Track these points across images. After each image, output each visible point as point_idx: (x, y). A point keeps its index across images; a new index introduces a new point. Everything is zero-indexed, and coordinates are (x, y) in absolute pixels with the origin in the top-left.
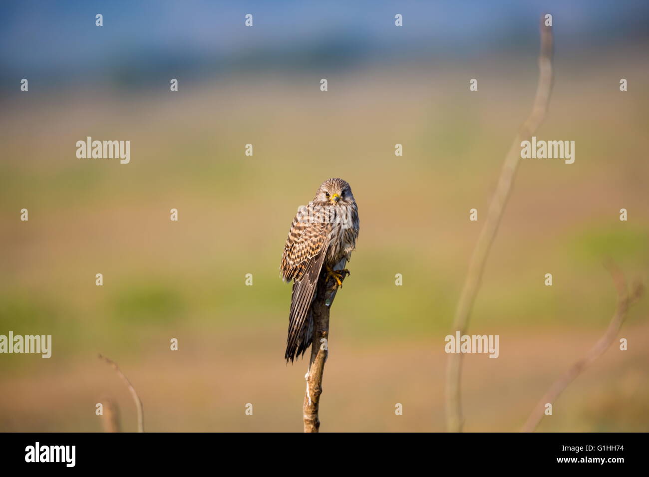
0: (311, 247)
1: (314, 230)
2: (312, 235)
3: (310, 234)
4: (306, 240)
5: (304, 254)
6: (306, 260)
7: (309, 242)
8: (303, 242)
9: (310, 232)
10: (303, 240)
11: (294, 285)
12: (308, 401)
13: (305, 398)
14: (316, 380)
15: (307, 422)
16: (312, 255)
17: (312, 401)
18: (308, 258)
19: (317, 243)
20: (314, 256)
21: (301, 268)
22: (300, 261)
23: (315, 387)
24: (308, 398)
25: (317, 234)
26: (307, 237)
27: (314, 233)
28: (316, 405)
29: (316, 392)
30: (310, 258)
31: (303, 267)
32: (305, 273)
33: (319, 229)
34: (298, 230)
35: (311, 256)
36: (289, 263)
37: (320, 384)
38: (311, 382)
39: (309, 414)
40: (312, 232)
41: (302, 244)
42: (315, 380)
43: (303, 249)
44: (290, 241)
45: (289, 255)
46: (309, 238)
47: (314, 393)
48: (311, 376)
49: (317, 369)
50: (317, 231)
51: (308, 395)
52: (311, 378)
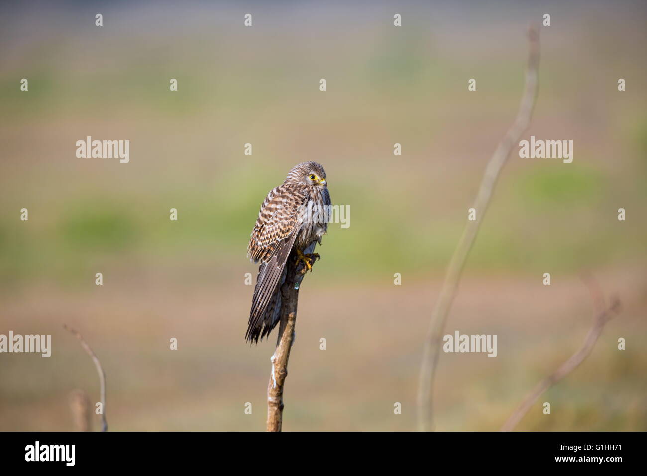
0: (281, 229)
1: (285, 212)
2: (282, 217)
3: (280, 216)
4: (276, 221)
5: (274, 236)
6: (275, 242)
7: (280, 224)
8: (272, 223)
9: (281, 214)
10: (273, 222)
11: (261, 266)
12: (273, 383)
13: (270, 380)
14: (282, 362)
15: (271, 405)
16: (281, 237)
17: (277, 384)
18: (277, 241)
19: (288, 226)
20: (283, 239)
21: (269, 250)
22: (269, 242)
23: (281, 370)
24: (273, 381)
25: (288, 217)
26: (277, 219)
27: (285, 216)
28: (280, 387)
29: (281, 375)
30: (280, 241)
31: (272, 249)
32: (273, 255)
33: (290, 212)
34: (269, 211)
35: (280, 239)
36: (257, 244)
37: (285, 367)
38: (277, 365)
39: (274, 396)
40: (283, 214)
41: (272, 226)
42: (280, 363)
43: (273, 231)
44: (260, 221)
45: (258, 236)
46: (279, 220)
47: (279, 376)
48: (277, 358)
49: (284, 352)
50: (289, 213)
51: (274, 378)
52: (277, 361)
